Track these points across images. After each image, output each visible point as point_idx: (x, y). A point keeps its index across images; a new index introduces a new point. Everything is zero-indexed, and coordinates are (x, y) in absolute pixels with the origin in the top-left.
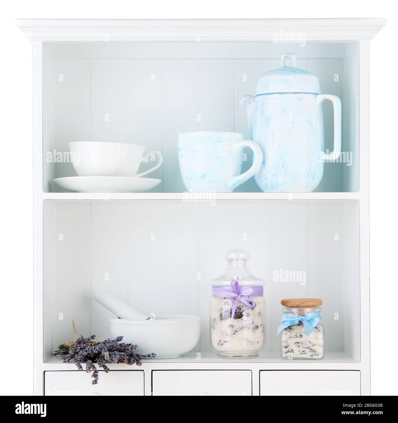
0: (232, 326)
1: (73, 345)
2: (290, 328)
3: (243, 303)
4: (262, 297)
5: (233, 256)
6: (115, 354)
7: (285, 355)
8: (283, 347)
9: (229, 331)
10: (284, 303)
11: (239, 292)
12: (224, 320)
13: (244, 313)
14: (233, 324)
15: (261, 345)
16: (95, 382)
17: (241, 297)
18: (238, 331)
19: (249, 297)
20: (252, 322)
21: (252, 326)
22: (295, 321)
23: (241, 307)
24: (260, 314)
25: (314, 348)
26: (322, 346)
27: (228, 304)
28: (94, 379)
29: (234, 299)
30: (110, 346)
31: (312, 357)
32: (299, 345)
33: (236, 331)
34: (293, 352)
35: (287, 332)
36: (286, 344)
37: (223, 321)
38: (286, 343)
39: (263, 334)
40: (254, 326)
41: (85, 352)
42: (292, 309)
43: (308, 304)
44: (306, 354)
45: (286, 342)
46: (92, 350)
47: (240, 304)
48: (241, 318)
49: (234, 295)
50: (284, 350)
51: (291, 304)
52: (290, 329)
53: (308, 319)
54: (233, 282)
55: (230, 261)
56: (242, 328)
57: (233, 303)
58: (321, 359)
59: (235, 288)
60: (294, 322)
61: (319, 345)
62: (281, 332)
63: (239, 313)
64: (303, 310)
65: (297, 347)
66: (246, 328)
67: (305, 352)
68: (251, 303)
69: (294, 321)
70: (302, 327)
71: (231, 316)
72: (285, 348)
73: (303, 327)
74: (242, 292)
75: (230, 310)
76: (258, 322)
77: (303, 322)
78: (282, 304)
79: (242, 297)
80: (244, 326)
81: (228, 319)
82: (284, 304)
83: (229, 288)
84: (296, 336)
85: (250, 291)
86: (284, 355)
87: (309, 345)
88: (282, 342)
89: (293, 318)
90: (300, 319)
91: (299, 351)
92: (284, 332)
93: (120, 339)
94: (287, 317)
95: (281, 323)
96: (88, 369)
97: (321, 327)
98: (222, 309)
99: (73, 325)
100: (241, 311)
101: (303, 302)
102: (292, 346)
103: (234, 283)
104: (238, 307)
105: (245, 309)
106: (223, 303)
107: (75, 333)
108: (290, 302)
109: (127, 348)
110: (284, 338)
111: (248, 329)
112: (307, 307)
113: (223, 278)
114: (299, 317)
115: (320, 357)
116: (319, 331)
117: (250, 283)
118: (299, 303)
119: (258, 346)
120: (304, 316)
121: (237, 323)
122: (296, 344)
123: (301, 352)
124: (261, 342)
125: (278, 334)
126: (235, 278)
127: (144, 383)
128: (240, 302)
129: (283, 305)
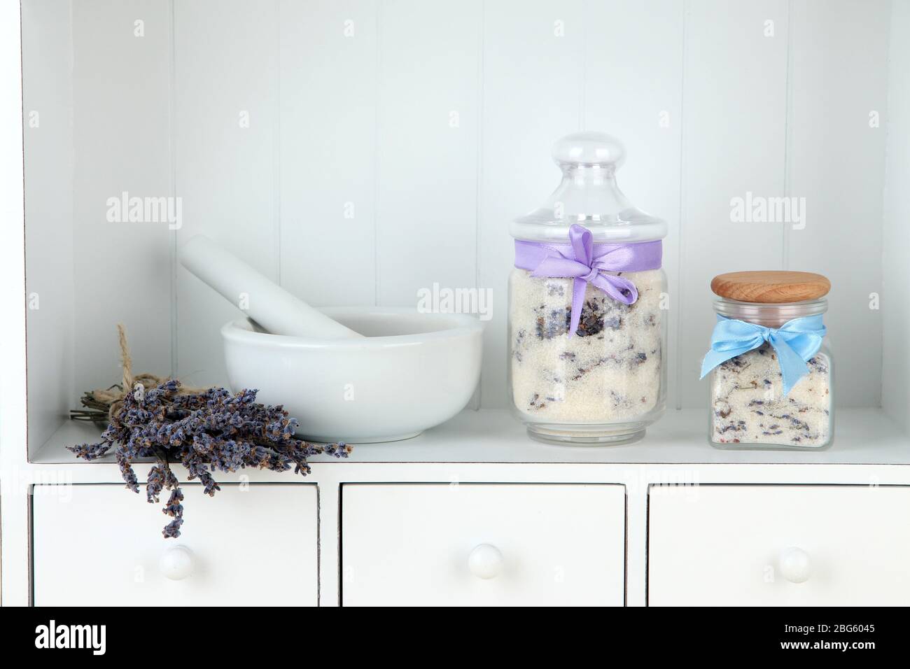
0: (570, 356)
1: (119, 400)
2: (735, 360)
3: (604, 291)
4: (659, 271)
5: (575, 153)
6: (230, 451)
7: (721, 437)
8: (716, 413)
9: (562, 368)
10: (720, 287)
11: (594, 259)
12: (549, 338)
13: (606, 319)
14: (576, 350)
15: (650, 409)
16: (172, 531)
17: (598, 274)
18: (589, 371)
19: (619, 274)
20: (627, 344)
21: (628, 355)
22: (752, 343)
23: (597, 303)
24: (651, 320)
25: (803, 418)
26: (827, 412)
27: (561, 294)
28: (169, 519)
29: (579, 279)
30: (218, 423)
31: (798, 444)
32: (762, 408)
33: (581, 371)
34: (744, 428)
35: (727, 373)
36: (725, 406)
37: (545, 339)
38: (724, 404)
39: (658, 376)
40: (633, 354)
41: (146, 439)
42: (741, 307)
43: (789, 293)
44: (782, 434)
45: (725, 400)
46: (164, 435)
47: (594, 294)
48: (596, 332)
49: (578, 269)
50: (719, 423)
51: (742, 292)
52: (737, 364)
53: (791, 337)
54: (577, 231)
55: (569, 168)
56: (601, 361)
57: (575, 290)
58: (824, 448)
59: (581, 249)
60: (749, 344)
61: (819, 410)
62: (712, 375)
63: (593, 319)
64: (776, 311)
65: (756, 414)
66: (611, 363)
67: (778, 429)
68: (625, 292)
69: (749, 341)
70: (770, 359)
71: (569, 328)
72: (721, 417)
73: (773, 357)
74: (601, 259)
75: (565, 312)
76: (645, 341)
77: (776, 348)
78: (713, 290)
79: (602, 273)
80: (605, 356)
81: (561, 334)
82: (721, 291)
83: (565, 249)
84: (753, 383)
85: (625, 256)
86: (717, 437)
87: (791, 409)
88: (713, 401)
89: (747, 334)
90: (766, 335)
91: (762, 426)
92: (720, 373)
93: (248, 397)
94: (729, 331)
95: (712, 347)
96: (152, 491)
97: (826, 357)
98: (542, 307)
99: (121, 342)
100: (598, 313)
101: (774, 287)
102: (742, 412)
103: (577, 236)
104: (588, 304)
105: (610, 308)
106: (547, 291)
107: (125, 365)
108: (738, 286)
109: (267, 426)
110: (719, 389)
111: (617, 366)
112: (788, 301)
113: (546, 217)
114: (763, 331)
115: (821, 442)
116: (820, 370)
117: (624, 231)
118: (764, 291)
119: (642, 410)
120: (777, 326)
121: (587, 348)
122: (754, 408)
123: (767, 429)
124: (652, 401)
125: (702, 376)
126: (582, 217)
127: (319, 518)
128: (596, 288)
129: (718, 294)
